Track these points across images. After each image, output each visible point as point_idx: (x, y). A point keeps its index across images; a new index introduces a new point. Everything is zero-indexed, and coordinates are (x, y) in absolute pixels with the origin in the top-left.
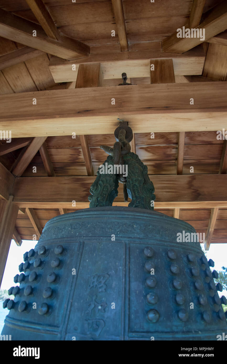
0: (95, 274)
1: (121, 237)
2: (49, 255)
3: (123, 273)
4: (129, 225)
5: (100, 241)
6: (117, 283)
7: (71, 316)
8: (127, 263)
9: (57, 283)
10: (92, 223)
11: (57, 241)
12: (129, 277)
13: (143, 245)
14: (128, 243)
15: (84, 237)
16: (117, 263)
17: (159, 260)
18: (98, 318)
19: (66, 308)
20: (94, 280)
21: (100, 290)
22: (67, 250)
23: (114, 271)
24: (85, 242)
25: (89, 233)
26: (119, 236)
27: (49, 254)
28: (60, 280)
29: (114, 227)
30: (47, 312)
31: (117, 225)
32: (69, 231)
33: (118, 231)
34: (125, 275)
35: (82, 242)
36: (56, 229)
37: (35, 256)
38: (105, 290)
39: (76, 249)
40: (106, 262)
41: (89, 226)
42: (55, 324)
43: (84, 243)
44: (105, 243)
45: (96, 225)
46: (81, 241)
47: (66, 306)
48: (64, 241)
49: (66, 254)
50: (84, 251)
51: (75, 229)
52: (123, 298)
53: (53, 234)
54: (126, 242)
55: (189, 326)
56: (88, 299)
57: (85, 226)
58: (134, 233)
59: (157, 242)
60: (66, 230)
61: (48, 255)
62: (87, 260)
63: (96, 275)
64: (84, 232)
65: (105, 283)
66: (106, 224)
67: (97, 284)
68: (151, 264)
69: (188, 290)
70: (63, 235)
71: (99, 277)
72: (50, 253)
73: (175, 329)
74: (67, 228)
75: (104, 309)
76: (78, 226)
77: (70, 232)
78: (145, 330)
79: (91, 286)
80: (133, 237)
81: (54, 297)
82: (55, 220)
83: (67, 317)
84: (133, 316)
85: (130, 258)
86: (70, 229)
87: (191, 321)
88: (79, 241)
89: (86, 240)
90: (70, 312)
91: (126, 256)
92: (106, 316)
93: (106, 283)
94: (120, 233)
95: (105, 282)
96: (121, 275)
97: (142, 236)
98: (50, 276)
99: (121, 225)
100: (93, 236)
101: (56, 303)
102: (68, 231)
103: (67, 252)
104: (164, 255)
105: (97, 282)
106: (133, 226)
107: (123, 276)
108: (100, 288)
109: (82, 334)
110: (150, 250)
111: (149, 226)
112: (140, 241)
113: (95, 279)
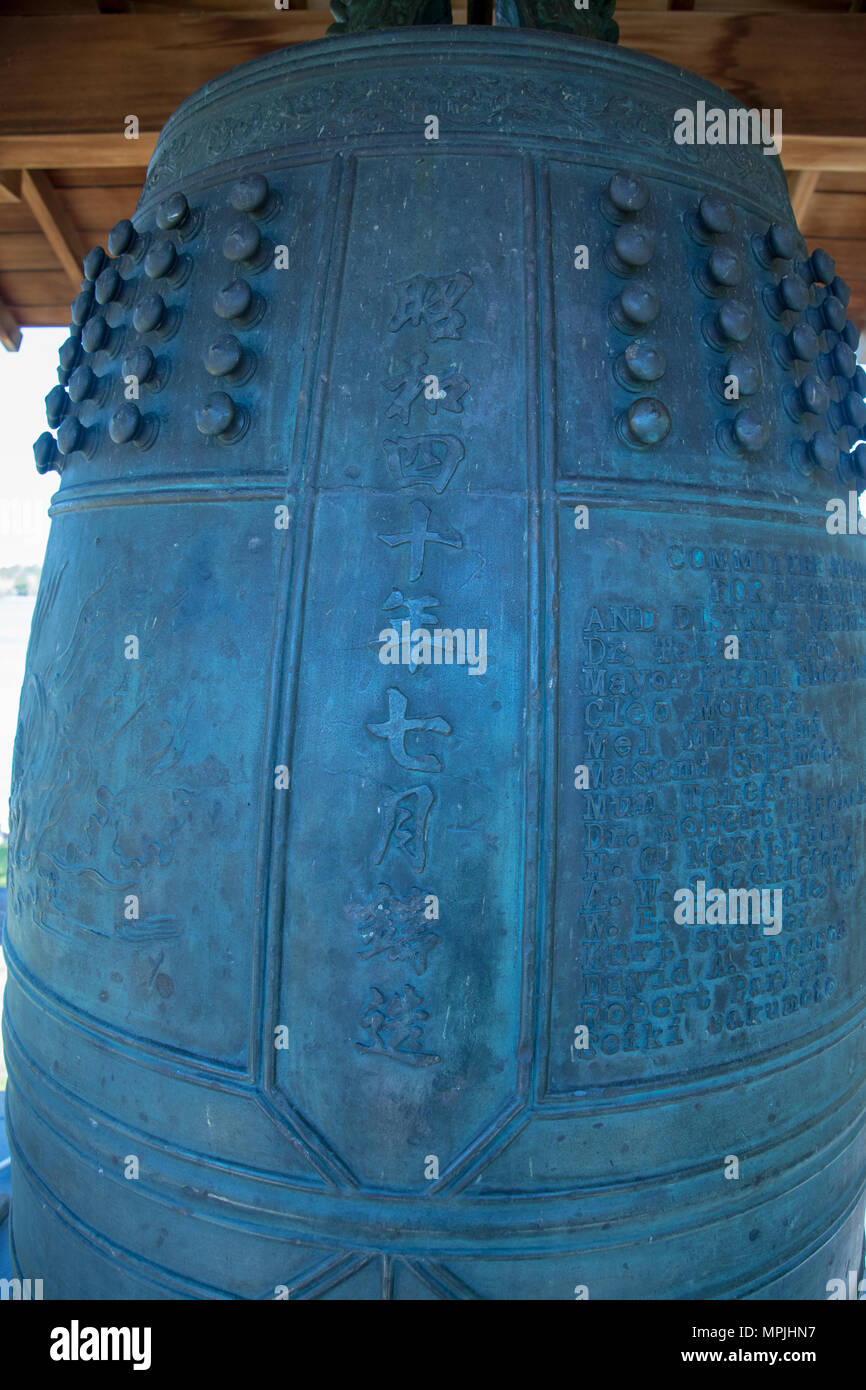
0: (414, 275)
1: (513, 134)
2: (205, 229)
3: (526, 270)
4: (544, 91)
5: (422, 150)
6: (505, 309)
7: (326, 432)
8: (543, 234)
9: (258, 323)
10: (380, 84)
11: (232, 169)
12: (552, 287)
13: (600, 171)
14: (543, 157)
15: (351, 137)
16: (501, 235)
17: (664, 235)
18: (436, 431)
19: (306, 407)
20: (412, 298)
21: (440, 332)
22: (281, 196)
23: (488, 265)
24: (360, 160)
25: (375, 122)
26: (501, 130)
27: (203, 223)
28: (269, 310)
29: (478, 95)
30: (229, 429)
31: (491, 86)
32: (282, 125)
33: (498, 113)
34: (536, 279)
35: (346, 158)
36: (217, 128)
37: (139, 251)
38: (459, 330)
39: (323, 188)
40: (454, 230)
41: (368, 94)
42: (268, 467)
43: (353, 160)
44: (445, 157)
45: (401, 89)
46: (341, 154)
47: (303, 398)
48: (264, 163)
49: (280, 211)
50: (356, 194)
51: (308, 111)
52: (532, 362)
53: (210, 148)
54: (533, 153)
55: (764, 478)
56: (390, 369)
57: (352, 97)
58: (562, 122)
59: (657, 167)
60: (268, 121)
61: (200, 230)
62: (376, 227)
63: (417, 277)
64: (351, 121)
65: (454, 307)
66: (447, 84)
67: (423, 310)
68: (638, 236)
69: (763, 357)
70: (255, 142)
71: (431, 284)
72: (206, 222)
73: (716, 478)
74: (270, 113)
75: (459, 401)
76: (319, 98)
77: (288, 127)
78: (614, 475)
79: (403, 318)
80: (560, 137)
81: (252, 371)
82: (209, 95)
83: (315, 435)
84: (568, 426)
85: (550, 217)
86: (283, 114)
87: (771, 462)
88: (333, 156)
89: (362, 149)
90: (323, 417)
91: (535, 210)
92: (466, 424)
93: (462, 306)
94: (504, 122)
95: (457, 301)
96: (520, 279)
97: (595, 137)
98: (226, 293)
99: (510, 87)
100: (392, 134)
101: (258, 393)
102: (278, 123)
103: (282, 203)
104: (682, 220)
105: (423, 301)
106: (557, 97)
107: (526, 281)
108: (439, 323)
109: (381, 488)
110: (633, 181)
111: (625, 99)
112: (591, 154)
113: (417, 296)
